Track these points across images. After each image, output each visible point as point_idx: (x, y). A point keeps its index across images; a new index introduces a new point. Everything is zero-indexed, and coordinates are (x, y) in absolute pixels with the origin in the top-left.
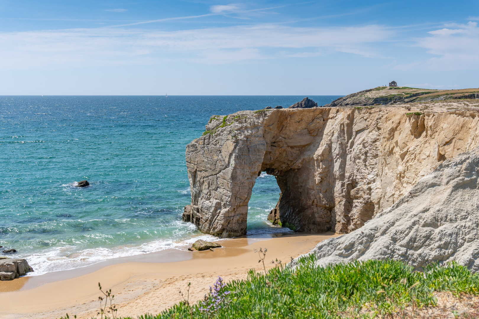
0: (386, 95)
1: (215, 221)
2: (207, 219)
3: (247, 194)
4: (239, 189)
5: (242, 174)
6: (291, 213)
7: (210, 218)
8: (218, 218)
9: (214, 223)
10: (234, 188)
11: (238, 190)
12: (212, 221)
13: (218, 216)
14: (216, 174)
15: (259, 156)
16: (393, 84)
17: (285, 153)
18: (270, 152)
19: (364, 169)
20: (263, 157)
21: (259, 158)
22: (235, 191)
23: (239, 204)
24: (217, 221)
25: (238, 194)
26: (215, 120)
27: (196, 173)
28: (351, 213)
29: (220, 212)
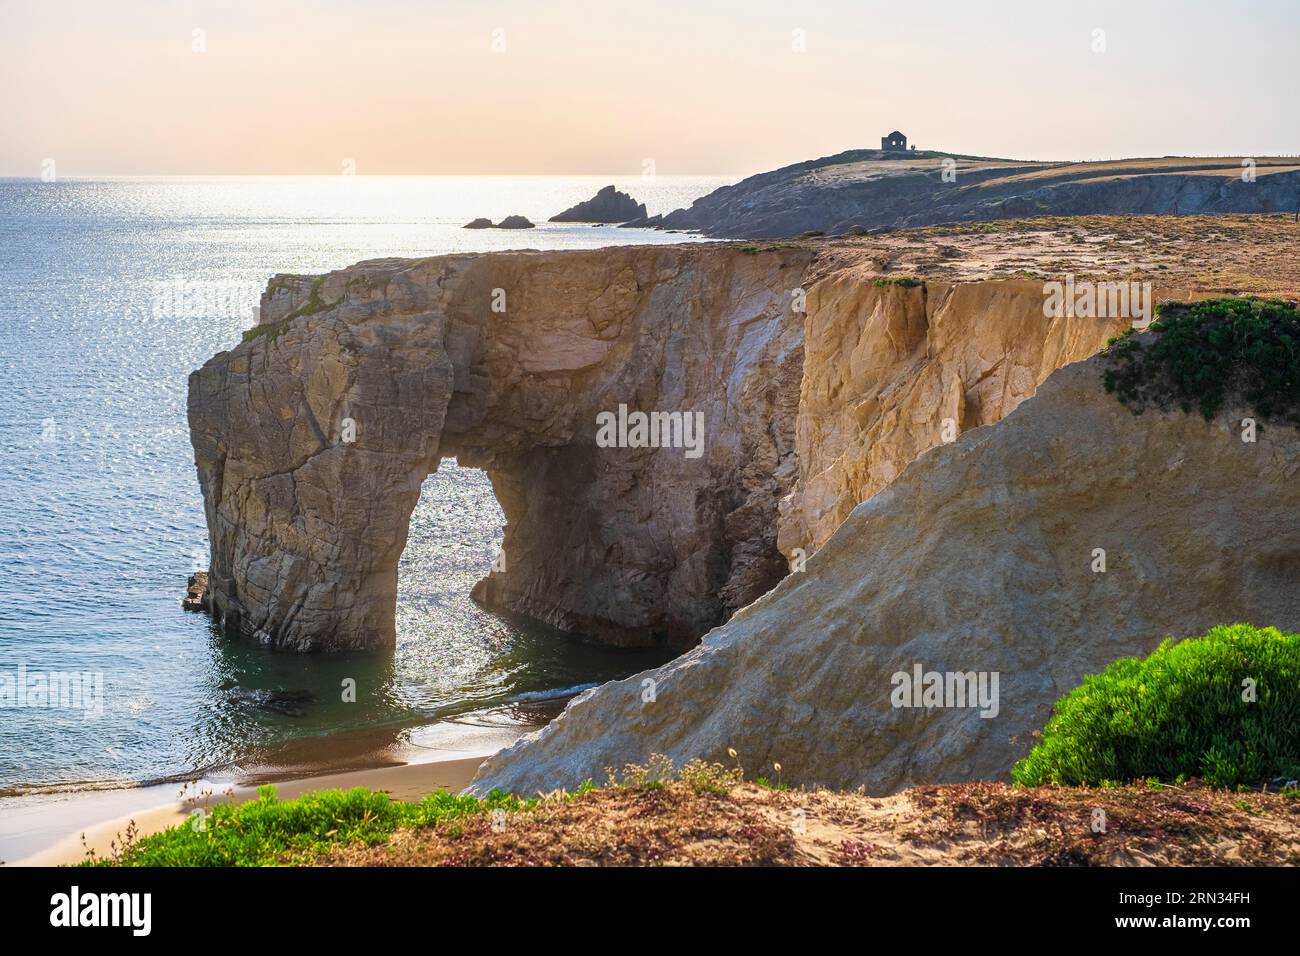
0: (871, 179)
1: (289, 625)
2: (264, 617)
3: (393, 532)
4: (368, 516)
5: (376, 468)
6: (540, 591)
7: (272, 614)
8: (299, 615)
9: (286, 630)
10: (350, 516)
11: (365, 520)
12: (280, 625)
13: (300, 607)
14: (292, 470)
15: (430, 408)
16: (895, 144)
17: (516, 395)
18: (468, 394)
19: (764, 448)
20: (444, 414)
21: (432, 416)
22: (355, 524)
23: (367, 565)
24: (295, 624)
25: (363, 536)
26: (284, 290)
27: (223, 465)
28: (725, 589)
29: (305, 595)
